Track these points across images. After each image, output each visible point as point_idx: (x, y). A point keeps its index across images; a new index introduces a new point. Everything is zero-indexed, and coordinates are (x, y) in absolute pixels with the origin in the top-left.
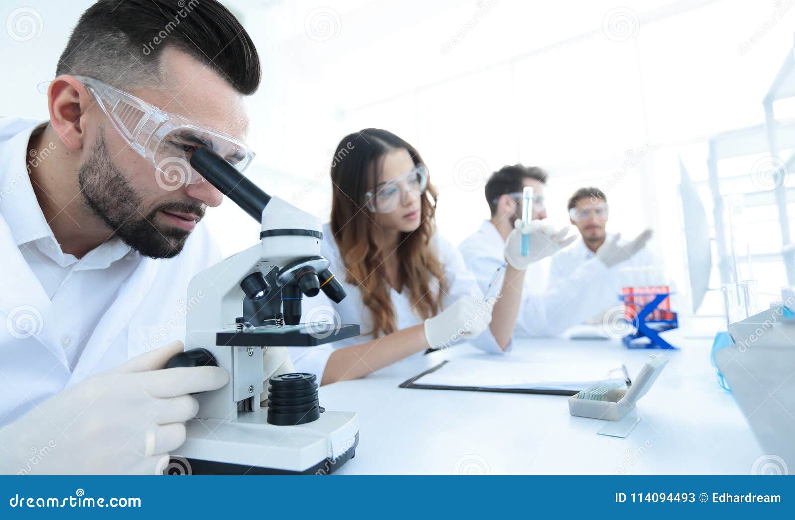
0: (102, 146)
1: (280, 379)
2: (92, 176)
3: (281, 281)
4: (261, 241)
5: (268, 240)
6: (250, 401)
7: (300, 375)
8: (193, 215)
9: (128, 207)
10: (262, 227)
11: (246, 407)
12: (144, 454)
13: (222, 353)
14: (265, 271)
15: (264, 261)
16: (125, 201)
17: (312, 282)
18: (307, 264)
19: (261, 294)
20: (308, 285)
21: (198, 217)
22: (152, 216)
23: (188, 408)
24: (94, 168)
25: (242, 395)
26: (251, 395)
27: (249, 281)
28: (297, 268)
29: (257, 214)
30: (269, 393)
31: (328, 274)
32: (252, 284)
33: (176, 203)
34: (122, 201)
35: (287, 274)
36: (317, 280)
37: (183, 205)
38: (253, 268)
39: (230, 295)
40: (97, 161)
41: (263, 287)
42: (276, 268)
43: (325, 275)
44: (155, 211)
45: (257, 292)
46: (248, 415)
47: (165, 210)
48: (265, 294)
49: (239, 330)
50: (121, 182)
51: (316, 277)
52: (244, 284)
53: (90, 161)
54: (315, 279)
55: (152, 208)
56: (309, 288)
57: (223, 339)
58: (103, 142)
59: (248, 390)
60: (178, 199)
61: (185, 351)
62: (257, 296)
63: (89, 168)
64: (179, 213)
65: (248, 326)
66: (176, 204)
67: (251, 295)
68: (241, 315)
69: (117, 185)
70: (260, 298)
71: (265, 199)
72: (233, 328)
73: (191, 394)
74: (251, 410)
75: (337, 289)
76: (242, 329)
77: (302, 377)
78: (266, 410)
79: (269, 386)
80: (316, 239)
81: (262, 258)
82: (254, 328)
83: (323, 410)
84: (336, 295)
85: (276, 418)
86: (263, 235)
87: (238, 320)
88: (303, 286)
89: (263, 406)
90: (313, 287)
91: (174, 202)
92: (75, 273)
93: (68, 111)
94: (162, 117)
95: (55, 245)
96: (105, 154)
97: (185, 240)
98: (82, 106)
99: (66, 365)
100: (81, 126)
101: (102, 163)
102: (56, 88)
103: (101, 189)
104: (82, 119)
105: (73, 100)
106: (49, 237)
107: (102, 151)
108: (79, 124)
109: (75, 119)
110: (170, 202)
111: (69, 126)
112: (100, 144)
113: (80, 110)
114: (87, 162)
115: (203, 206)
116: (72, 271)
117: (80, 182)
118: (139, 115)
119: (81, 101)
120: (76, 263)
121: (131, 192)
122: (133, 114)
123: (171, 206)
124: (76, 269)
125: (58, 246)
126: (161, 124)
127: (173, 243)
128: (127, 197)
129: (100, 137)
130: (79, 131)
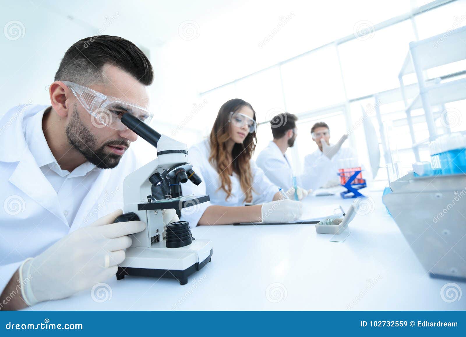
0: (76, 114)
1: (171, 225)
2: (73, 129)
3: (168, 176)
4: (157, 157)
5: (161, 156)
6: (158, 236)
7: (181, 223)
8: (123, 146)
9: (91, 144)
10: (158, 150)
11: (155, 240)
12: (104, 267)
13: (141, 214)
14: (161, 172)
15: (160, 167)
16: (89, 141)
17: (184, 175)
18: (181, 167)
19: (159, 183)
20: (182, 177)
21: (126, 147)
22: (103, 148)
23: (126, 242)
24: (74, 125)
25: (153, 234)
26: (158, 234)
27: (153, 177)
28: (176, 169)
29: (155, 144)
30: (166, 232)
31: (192, 172)
32: (155, 179)
33: (115, 141)
34: (87, 141)
35: (171, 173)
36: (186, 174)
37: (118, 141)
38: (155, 171)
39: (144, 185)
40: (74, 122)
41: (161, 180)
42: (166, 170)
43: (190, 172)
44: (104, 145)
46: (157, 244)
47: (109, 145)
48: (162, 183)
49: (149, 202)
50: (86, 132)
51: (185, 173)
52: (151, 179)
53: (71, 122)
54: (185, 174)
55: (103, 144)
56: (182, 179)
57: (141, 207)
58: (77, 112)
59: (156, 231)
60: (115, 138)
61: (123, 214)
62: (158, 184)
63: (71, 126)
64: (117, 146)
65: (153, 200)
66: (114, 141)
67: (155, 184)
68: (150, 194)
69: (84, 133)
70: (159, 185)
71: (158, 136)
72: (146, 201)
73: (128, 235)
74: (158, 241)
75: (197, 179)
76: (150, 201)
77: (182, 223)
78: (165, 241)
79: (166, 229)
80: (184, 155)
81: (159, 166)
82: (156, 201)
83: (194, 239)
84: (196, 181)
85: (169, 245)
86: (158, 154)
87: (148, 197)
88: (179, 178)
89: (164, 239)
90: (184, 178)
91: (113, 140)
92: (68, 179)
93: (60, 98)
94: (104, 98)
95: (57, 166)
96: (78, 118)
97: (119, 159)
98: (66, 95)
99: (67, 224)
100: (66, 105)
101: (77, 123)
102: (53, 88)
103: (77, 136)
104: (66, 102)
105: (62, 93)
106: (54, 163)
107: (76, 117)
108: (65, 104)
109: (63, 102)
110: (111, 140)
111: (60, 105)
112: (75, 114)
113: (65, 97)
114: (70, 122)
115: (128, 142)
116: (67, 178)
117: (67, 133)
118: (93, 97)
119: (65, 93)
120: (69, 174)
121: (91, 136)
122: (90, 98)
123: (112, 143)
124: (69, 177)
125: (59, 166)
126: (104, 101)
127: (113, 161)
128: (89, 139)
129: (75, 110)
130: (65, 107)
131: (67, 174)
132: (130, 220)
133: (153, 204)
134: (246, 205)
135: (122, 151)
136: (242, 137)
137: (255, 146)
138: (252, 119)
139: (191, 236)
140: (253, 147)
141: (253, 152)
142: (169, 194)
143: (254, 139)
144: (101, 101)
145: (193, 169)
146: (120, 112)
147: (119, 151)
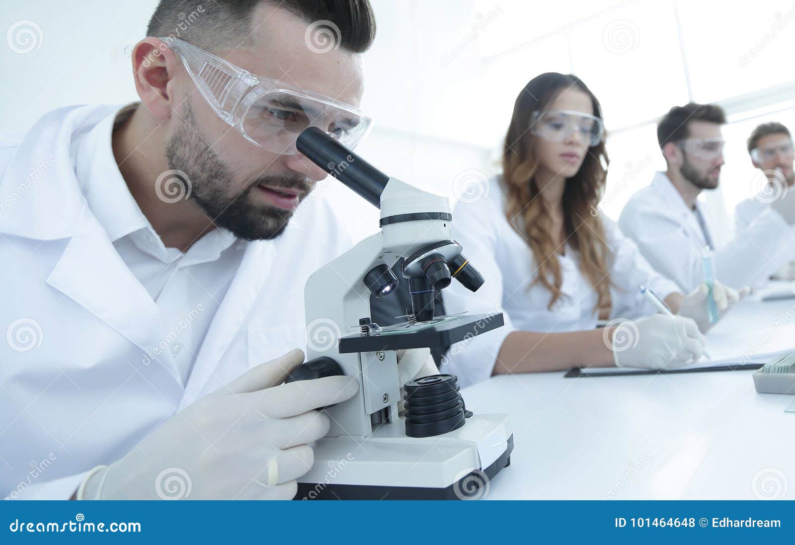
0: (189, 114)
1: (416, 384)
2: (182, 148)
3: (407, 273)
4: (381, 229)
5: (389, 227)
6: (386, 411)
7: (439, 378)
8: (294, 190)
9: (219, 183)
10: (381, 213)
11: (381, 418)
12: (267, 484)
13: (348, 360)
14: (391, 263)
15: (387, 251)
16: (216, 176)
17: (442, 271)
18: (435, 251)
19: (388, 288)
20: (437, 276)
21: (302, 192)
22: (247, 192)
24: (183, 139)
25: (375, 406)
26: (386, 405)
27: (372, 275)
28: (423, 256)
29: (374, 198)
30: (405, 401)
31: (461, 261)
32: (377, 279)
33: (274, 176)
34: (213, 177)
35: (413, 265)
36: (448, 268)
37: (282, 179)
38: (376, 261)
39: (351, 294)
40: (185, 132)
41: (390, 281)
42: (402, 259)
43: (457, 261)
44: (250, 187)
45: (383, 288)
46: (385, 427)
47: (262, 185)
48: (392, 289)
49: (364, 333)
50: (210, 155)
51: (446, 265)
52: (367, 280)
53: (179, 132)
54: (444, 268)
55: (247, 184)
56: (438, 279)
57: (347, 345)
58: (190, 110)
59: (382, 399)
60: (276, 171)
61: (306, 361)
62: (383, 291)
63: (177, 140)
64: (277, 188)
65: (374, 327)
66: (273, 178)
67: (376, 292)
68: (368, 315)
69: (206, 159)
70: (386, 293)
71: (382, 180)
72: (357, 331)
73: (318, 409)
74: (388, 421)
75: (472, 276)
76: (368, 331)
77: (441, 379)
78: (404, 419)
79: (406, 393)
80: (443, 222)
81: (384, 249)
82: (381, 329)
83: (469, 415)
84: (472, 282)
85: (414, 429)
86: (383, 222)
87: (363, 322)
88: (432, 277)
89: (400, 414)
90: (444, 277)
91: (271, 175)
92: (181, 269)
93: (155, 76)
94: (251, 81)
95: (154, 237)
96: (193, 124)
97: (287, 219)
98: (168, 69)
99: (179, 380)
100: (168, 91)
101: (191, 134)
102: (141, 52)
103: (191, 162)
104: (169, 85)
105: (160, 64)
106: (146, 229)
107: (190, 120)
108: (166, 90)
109: (163, 85)
110: (267, 175)
111: (156, 91)
112: (187, 113)
113: (167, 74)
114: (177, 133)
115: (308, 180)
116: (178, 267)
117: (169, 156)
118: (227, 78)
119: (168, 64)
120: (181, 258)
121: (221, 166)
122: (219, 80)
123: (268, 180)
124: (182, 264)
125: (157, 238)
126: (250, 89)
127: (271, 223)
128: (218, 172)
129: (187, 106)
130: (166, 96)
131: (178, 256)
132: (322, 374)
133: (374, 337)
134: (599, 327)
135: (292, 201)
136: (573, 164)
137: (606, 173)
138: (590, 115)
139: (464, 407)
140: (601, 176)
141: (602, 189)
142: (410, 313)
143: (602, 159)
144: (243, 89)
145: (464, 254)
146: (288, 113)
147: (286, 201)
